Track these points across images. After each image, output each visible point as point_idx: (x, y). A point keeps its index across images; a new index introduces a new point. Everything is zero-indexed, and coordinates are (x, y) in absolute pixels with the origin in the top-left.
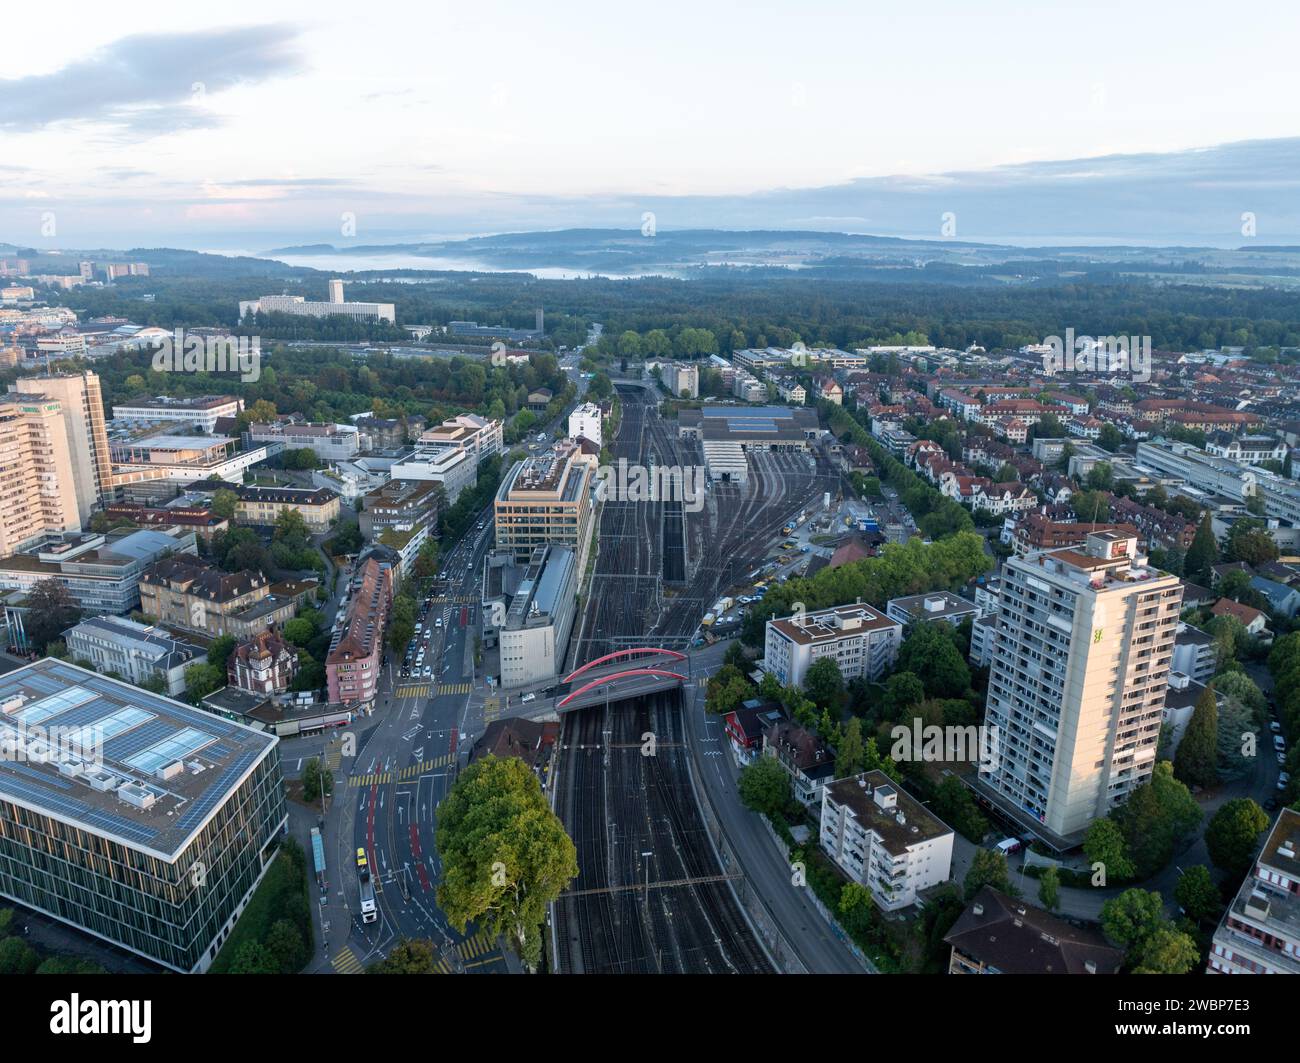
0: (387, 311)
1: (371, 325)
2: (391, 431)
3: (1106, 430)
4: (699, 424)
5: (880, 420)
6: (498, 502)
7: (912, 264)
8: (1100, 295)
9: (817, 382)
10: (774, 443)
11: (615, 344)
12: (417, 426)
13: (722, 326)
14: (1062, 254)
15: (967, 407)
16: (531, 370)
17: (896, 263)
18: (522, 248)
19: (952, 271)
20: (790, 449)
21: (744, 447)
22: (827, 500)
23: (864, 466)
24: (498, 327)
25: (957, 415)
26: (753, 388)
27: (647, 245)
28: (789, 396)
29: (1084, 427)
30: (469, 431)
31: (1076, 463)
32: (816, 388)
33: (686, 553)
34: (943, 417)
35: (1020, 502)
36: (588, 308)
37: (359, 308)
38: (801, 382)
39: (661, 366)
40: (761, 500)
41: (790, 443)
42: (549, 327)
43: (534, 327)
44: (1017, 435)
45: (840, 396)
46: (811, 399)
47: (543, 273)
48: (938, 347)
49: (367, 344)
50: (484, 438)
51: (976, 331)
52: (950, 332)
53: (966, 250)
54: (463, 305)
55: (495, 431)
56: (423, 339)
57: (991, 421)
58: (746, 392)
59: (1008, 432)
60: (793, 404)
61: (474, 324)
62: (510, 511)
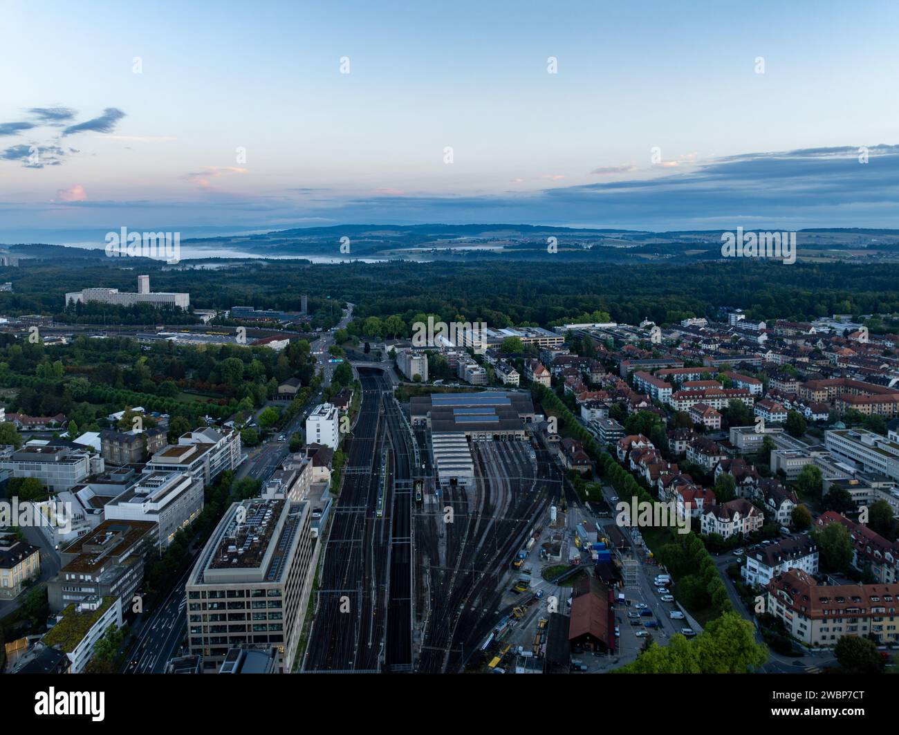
0: (182, 300)
1: (167, 312)
2: (130, 446)
3: (792, 416)
4: (429, 413)
5: (588, 408)
6: (191, 584)
7: (581, 247)
8: (724, 271)
9: (528, 365)
10: (497, 433)
11: (361, 328)
12: (159, 437)
13: (447, 310)
14: (682, 236)
15: (661, 391)
16: (284, 360)
17: (570, 246)
18: (304, 239)
19: (611, 252)
20: (511, 438)
21: (469, 438)
22: (554, 512)
23: (582, 464)
24: (270, 311)
25: (654, 401)
26: (475, 373)
27: (395, 235)
28: (506, 379)
29: (769, 411)
30: (202, 447)
31: (778, 458)
32: (527, 370)
33: (412, 604)
34: (643, 404)
35: (748, 521)
36: (345, 291)
37: (162, 296)
38: (514, 365)
39: (397, 350)
40: (488, 510)
41: (511, 432)
42: (312, 308)
43: (299, 309)
44: (713, 422)
45: (549, 379)
46: (525, 381)
47: (317, 260)
48: (619, 323)
49: (162, 328)
50: (217, 455)
51: (646, 307)
52: (626, 309)
53: (616, 235)
54: (250, 290)
55: (231, 444)
56: (207, 323)
57: (686, 405)
58: (468, 375)
59: (705, 420)
60: (510, 386)
61: (251, 309)
62: (204, 597)
